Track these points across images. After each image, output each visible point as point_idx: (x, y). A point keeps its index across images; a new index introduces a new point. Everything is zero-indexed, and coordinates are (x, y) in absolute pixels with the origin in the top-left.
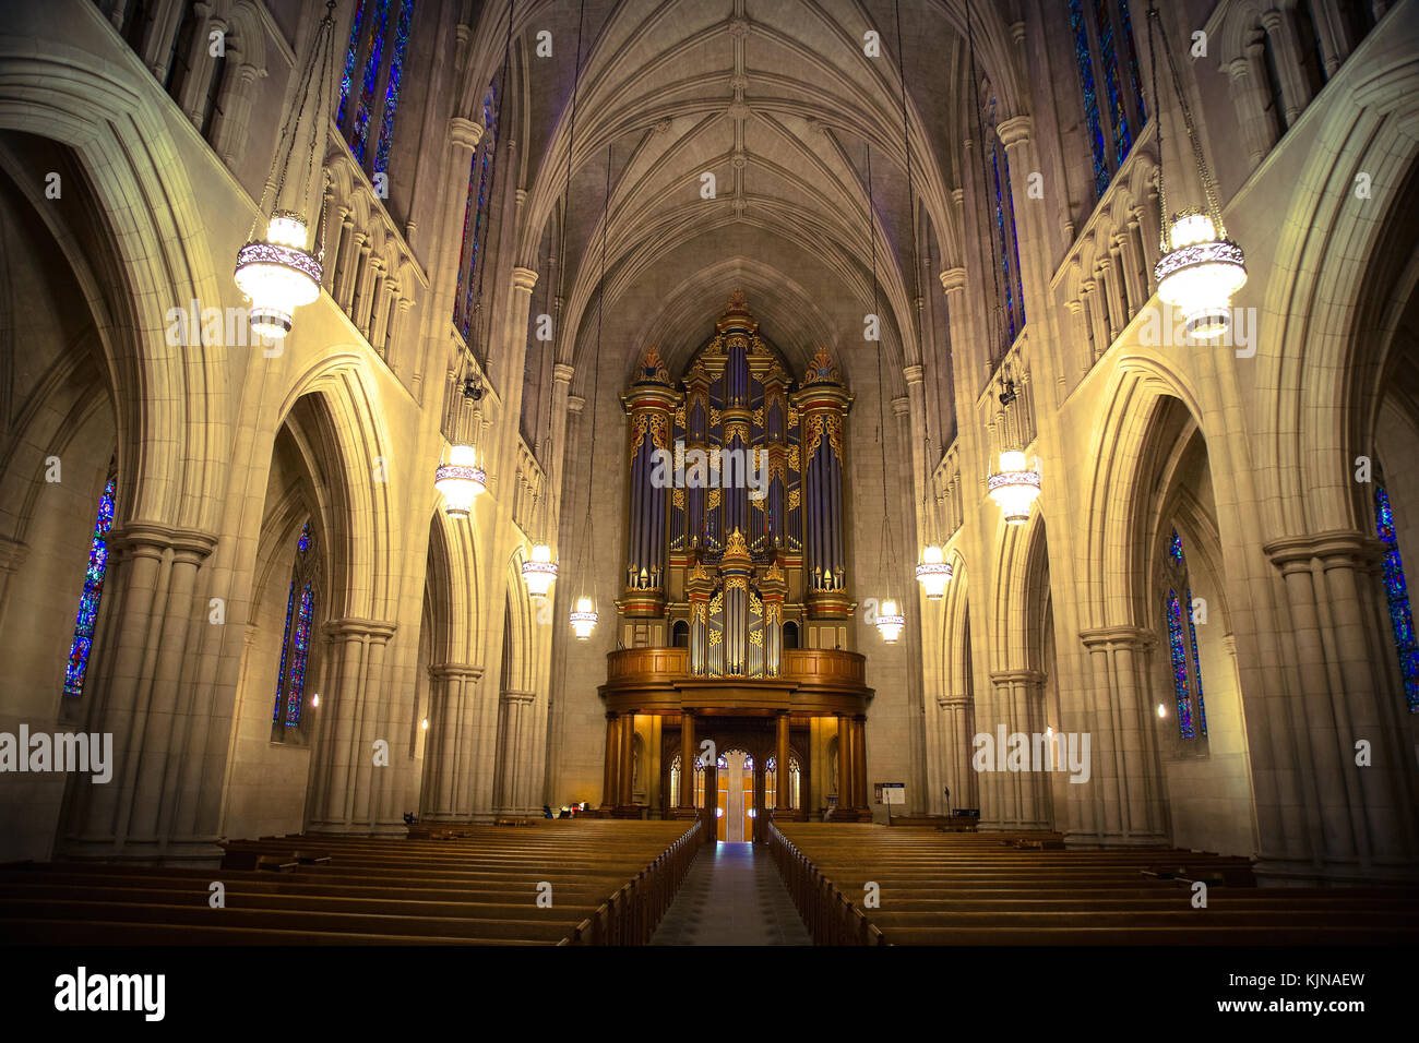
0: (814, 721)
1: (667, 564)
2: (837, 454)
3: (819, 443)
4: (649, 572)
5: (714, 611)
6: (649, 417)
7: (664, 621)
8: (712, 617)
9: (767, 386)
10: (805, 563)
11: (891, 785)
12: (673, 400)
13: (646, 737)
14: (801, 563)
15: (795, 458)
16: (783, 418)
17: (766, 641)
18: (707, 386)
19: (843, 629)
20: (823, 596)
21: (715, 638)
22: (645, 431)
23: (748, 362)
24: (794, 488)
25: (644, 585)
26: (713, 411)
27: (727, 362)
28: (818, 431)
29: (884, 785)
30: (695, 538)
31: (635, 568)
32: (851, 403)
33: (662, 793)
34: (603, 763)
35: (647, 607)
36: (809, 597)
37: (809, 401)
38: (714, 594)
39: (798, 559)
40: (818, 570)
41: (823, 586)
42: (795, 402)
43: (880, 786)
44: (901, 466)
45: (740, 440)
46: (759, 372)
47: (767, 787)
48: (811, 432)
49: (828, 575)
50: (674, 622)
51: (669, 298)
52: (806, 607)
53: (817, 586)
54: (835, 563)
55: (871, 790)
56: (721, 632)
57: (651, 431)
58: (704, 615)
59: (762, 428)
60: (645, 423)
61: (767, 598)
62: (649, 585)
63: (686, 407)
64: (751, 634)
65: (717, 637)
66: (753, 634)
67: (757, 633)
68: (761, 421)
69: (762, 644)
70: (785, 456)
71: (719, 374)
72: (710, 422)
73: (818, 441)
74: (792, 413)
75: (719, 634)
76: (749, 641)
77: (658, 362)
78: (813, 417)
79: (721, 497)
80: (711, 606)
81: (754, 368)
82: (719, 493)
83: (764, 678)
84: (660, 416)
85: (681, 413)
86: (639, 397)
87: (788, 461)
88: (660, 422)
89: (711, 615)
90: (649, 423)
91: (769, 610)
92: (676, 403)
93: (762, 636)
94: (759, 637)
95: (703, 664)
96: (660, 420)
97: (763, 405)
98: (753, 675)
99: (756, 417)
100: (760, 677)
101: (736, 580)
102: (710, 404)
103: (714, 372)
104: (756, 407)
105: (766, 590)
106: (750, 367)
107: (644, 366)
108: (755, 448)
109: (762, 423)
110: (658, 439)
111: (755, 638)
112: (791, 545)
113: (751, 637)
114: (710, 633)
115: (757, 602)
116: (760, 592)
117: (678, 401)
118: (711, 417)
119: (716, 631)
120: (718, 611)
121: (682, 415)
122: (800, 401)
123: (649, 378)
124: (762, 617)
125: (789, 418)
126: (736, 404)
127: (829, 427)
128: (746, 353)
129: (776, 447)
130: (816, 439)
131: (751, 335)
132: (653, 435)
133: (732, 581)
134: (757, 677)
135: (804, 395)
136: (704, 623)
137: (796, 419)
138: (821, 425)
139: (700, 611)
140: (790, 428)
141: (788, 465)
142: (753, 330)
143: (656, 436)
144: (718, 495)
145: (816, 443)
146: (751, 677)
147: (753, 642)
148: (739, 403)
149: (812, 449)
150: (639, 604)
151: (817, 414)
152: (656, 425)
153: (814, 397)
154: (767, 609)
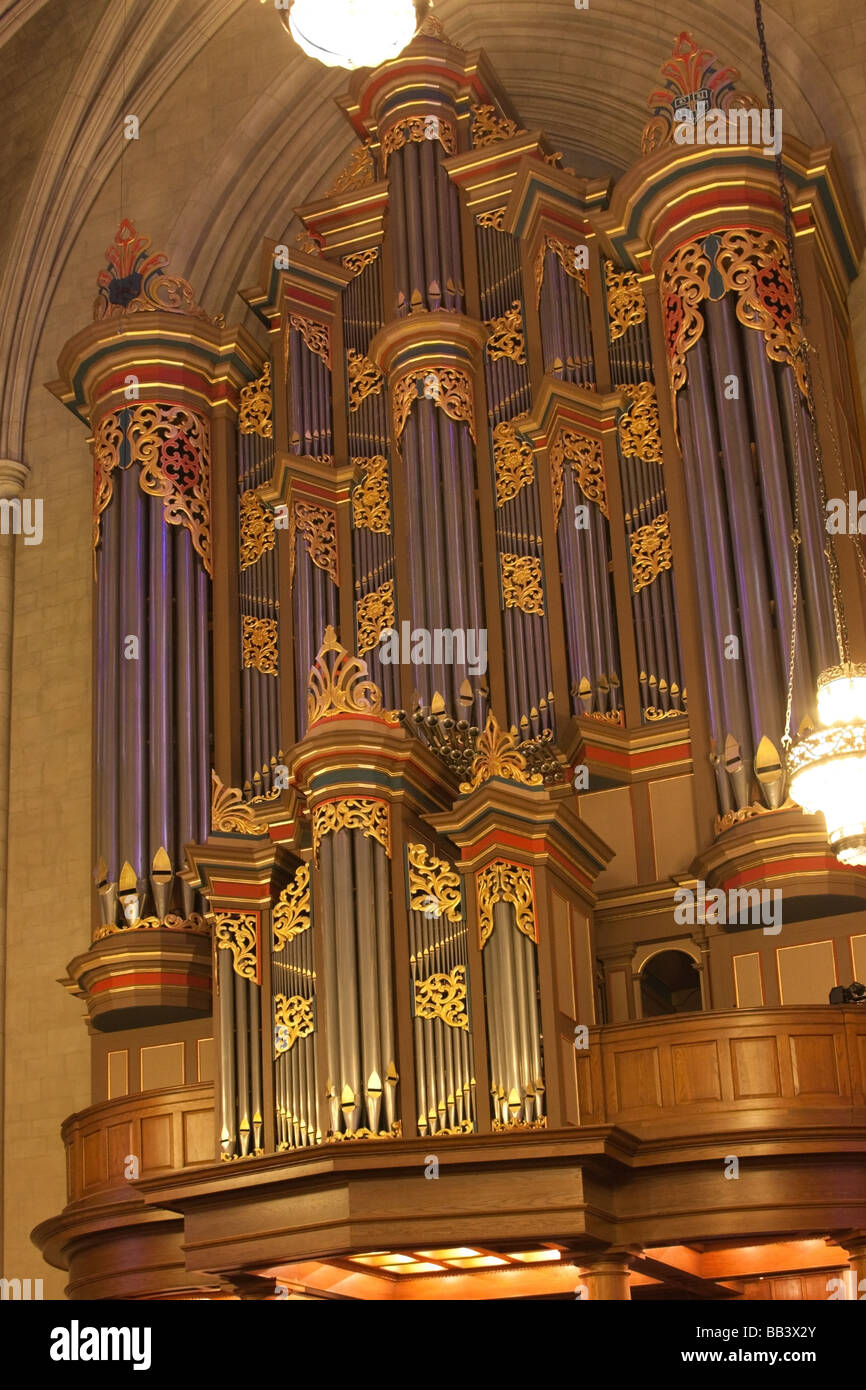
3: (698, 331)
4: (147, 871)
5: (286, 931)
6: (125, 418)
8: (283, 956)
9: (525, 235)
10: (701, 747)
12: (216, 360)
14: (691, 750)
15: (640, 425)
16: (590, 313)
17: (481, 1004)
18: (332, 295)
20: (750, 829)
21: (292, 1018)
22: (116, 462)
23: (455, 185)
24: (647, 518)
26: (355, 362)
28: (693, 294)
31: (104, 870)
32: (825, 187)
37: (653, 216)
38: (283, 876)
39: (679, 737)
40: (732, 748)
41: (755, 797)
42: (619, 241)
46: (496, 204)
48: (673, 307)
49: (766, 752)
51: (252, 124)
56: (311, 1000)
57: (135, 455)
58: (253, 951)
59: (523, 362)
60: (116, 438)
61: (473, 851)
62: (148, 910)
63: (272, 375)
64: (419, 989)
65: (297, 1020)
66: (426, 987)
67: (444, 982)
68: (517, 343)
69: (465, 1019)
70: (608, 425)
71: (368, 252)
72: (347, 398)
73: (693, 325)
74: (622, 290)
75: (304, 1006)
76: (412, 1010)
77: (144, 256)
78: (672, 260)
79: (396, 608)
80: (277, 919)
81: (482, 195)
82: (387, 596)
83: (482, 1132)
84: (159, 406)
85: (258, 397)
86: (94, 371)
87: (617, 437)
88: (165, 425)
89: (277, 949)
90: (125, 437)
91: (483, 892)
92: (227, 368)
93: (463, 988)
94: (452, 993)
95: (257, 1118)
96: (164, 419)
97: (519, 295)
98: (438, 1127)
99: (497, 340)
100: (470, 1127)
101: (335, 804)
102: (347, 346)
103: (352, 249)
104: (496, 309)
105: (461, 825)
106: (469, 197)
107: (107, 282)
108: (502, 431)
109: (519, 350)
110: (159, 474)
111: (437, 999)
112: (649, 697)
113: (418, 998)
114: (274, 1008)
115: (437, 872)
116: (444, 836)
117: (232, 359)
118: (352, 380)
119: (293, 999)
120: (299, 930)
121: (257, 402)
122: (632, 234)
123: (119, 309)
124: (464, 921)
125: (612, 309)
126: (420, 309)
127: (733, 269)
128: (447, 156)
129: (553, 395)
130: (685, 324)
131: (462, 108)
132: (140, 465)
133: (323, 814)
134: (454, 1131)
135: (634, 199)
136: (255, 980)
137: (636, 304)
138: (702, 269)
139: (233, 938)
140: (616, 336)
141: (619, 450)
142: (468, 90)
143: (151, 467)
144: (386, 603)
145: (688, 337)
146: (428, 1131)
147: (429, 1016)
148: (428, 306)
149: (679, 362)
150: (113, 974)
151: (682, 242)
152: (147, 436)
153: (664, 197)
154: (475, 888)
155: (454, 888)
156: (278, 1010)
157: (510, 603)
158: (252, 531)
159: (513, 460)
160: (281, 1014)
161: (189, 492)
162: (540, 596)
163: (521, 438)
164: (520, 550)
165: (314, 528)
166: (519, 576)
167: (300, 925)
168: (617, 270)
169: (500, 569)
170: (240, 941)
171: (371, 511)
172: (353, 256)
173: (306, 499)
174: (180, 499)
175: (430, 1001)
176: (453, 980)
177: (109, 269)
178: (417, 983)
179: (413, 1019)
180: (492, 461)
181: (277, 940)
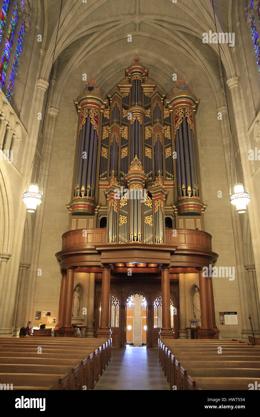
0: (181, 276)
1: (97, 186)
2: (191, 127)
3: (181, 122)
4: (86, 188)
5: (122, 204)
6: (89, 110)
7: (95, 217)
8: (121, 209)
9: (152, 99)
10: (176, 185)
11: (229, 313)
12: (103, 104)
13: (85, 285)
14: (173, 185)
15: (168, 132)
16: (161, 113)
17: (154, 222)
19: (198, 220)
20: (187, 200)
21: (123, 220)
22: (87, 116)
23: (142, 88)
24: (168, 147)
25: (83, 195)
26: (124, 110)
27: (131, 88)
28: (181, 116)
29: (225, 313)
30: (113, 171)
31: (78, 186)
32: (197, 105)
33: (94, 318)
34: (58, 301)
35: (84, 207)
36: (178, 203)
37: (175, 102)
39: (172, 183)
40: (184, 186)
41: (187, 195)
42: (168, 104)
43: (223, 314)
44: (224, 140)
45: (138, 122)
46: (149, 92)
47: (155, 315)
48: (177, 117)
49: (189, 188)
50: (101, 218)
51: (104, 66)
52: (177, 208)
53: (183, 195)
54: (193, 182)
55: (217, 316)
56: (127, 217)
57: (90, 116)
58: (116, 207)
59: (150, 118)
60: (87, 113)
61: (155, 197)
62: (86, 195)
63: (110, 108)
64: (145, 218)
65: (124, 220)
66: (146, 218)
67: (149, 218)
68: (150, 115)
69: (152, 224)
70: (163, 131)
71: (127, 94)
72: (122, 116)
73: (181, 120)
74: (166, 111)
75: (125, 218)
76: (144, 222)
77: (94, 84)
78: (178, 109)
79: (128, 152)
80: (121, 202)
81: (146, 90)
82: (127, 149)
83: (154, 244)
84: (95, 109)
85: (107, 111)
86: (84, 100)
87: (164, 134)
88: (95, 113)
89: (120, 207)
90: (89, 113)
91: (156, 204)
92: (104, 106)
93: (152, 219)
94: (150, 220)
95: (115, 236)
96: (95, 112)
97: (151, 107)
98: (147, 243)
99: (146, 113)
100: (152, 243)
101: (136, 185)
102: (123, 107)
103: (125, 92)
104: (147, 108)
105: (154, 192)
106: (143, 90)
107: (88, 87)
108: (147, 128)
109: (150, 116)
110: (93, 120)
111: (148, 220)
112: (167, 175)
113: (145, 220)
114: (119, 217)
115: (149, 199)
116: (151, 193)
117: (105, 104)
118: (123, 113)
119: (123, 216)
120: (125, 205)
121: (107, 112)
122: (170, 103)
123: (90, 92)
124: (152, 208)
125: (164, 114)
126: (136, 105)
127: (187, 114)
128: (142, 83)
129: (158, 125)
130: (179, 120)
131: (144, 76)
132: (91, 118)
133: (133, 186)
134: (150, 243)
135: (173, 99)
136: (116, 212)
137: (168, 114)
138: (182, 113)
139: (114, 204)
140: (165, 118)
141: (164, 135)
142: (145, 74)
143: (93, 119)
144: (126, 150)
145: (180, 122)
146: (145, 243)
147: (147, 223)
148: (138, 105)
149: (178, 125)
150: (80, 205)
151: (180, 107)
152: (92, 114)
153: (178, 100)
154: (155, 203)
155: (151, 202)
156: (120, 218)
157: (146, 155)
158: (104, 133)
159: (148, 133)
160: (121, 219)
161: (97, 125)
162: (151, 155)
163: (149, 129)
164: (149, 147)
165: (116, 135)
166: (148, 151)
167: (125, 204)
168: (165, 108)
169: (145, 149)
170: (115, 205)
171: (125, 135)
172: (125, 94)
173: (116, 131)
174: (96, 125)
175: (147, 220)
176: (150, 217)
177: (88, 84)
178: (145, 217)
179: (144, 223)
180: (145, 132)
181: (120, 205)
